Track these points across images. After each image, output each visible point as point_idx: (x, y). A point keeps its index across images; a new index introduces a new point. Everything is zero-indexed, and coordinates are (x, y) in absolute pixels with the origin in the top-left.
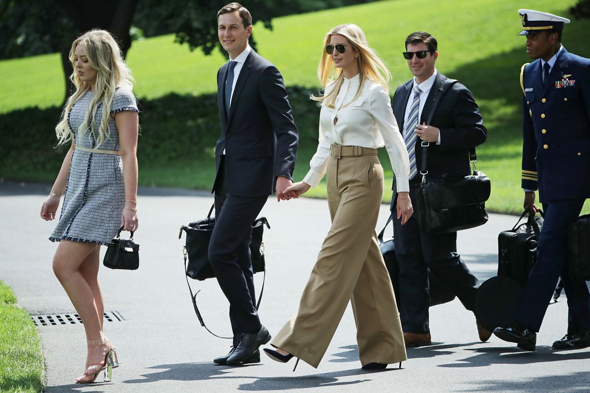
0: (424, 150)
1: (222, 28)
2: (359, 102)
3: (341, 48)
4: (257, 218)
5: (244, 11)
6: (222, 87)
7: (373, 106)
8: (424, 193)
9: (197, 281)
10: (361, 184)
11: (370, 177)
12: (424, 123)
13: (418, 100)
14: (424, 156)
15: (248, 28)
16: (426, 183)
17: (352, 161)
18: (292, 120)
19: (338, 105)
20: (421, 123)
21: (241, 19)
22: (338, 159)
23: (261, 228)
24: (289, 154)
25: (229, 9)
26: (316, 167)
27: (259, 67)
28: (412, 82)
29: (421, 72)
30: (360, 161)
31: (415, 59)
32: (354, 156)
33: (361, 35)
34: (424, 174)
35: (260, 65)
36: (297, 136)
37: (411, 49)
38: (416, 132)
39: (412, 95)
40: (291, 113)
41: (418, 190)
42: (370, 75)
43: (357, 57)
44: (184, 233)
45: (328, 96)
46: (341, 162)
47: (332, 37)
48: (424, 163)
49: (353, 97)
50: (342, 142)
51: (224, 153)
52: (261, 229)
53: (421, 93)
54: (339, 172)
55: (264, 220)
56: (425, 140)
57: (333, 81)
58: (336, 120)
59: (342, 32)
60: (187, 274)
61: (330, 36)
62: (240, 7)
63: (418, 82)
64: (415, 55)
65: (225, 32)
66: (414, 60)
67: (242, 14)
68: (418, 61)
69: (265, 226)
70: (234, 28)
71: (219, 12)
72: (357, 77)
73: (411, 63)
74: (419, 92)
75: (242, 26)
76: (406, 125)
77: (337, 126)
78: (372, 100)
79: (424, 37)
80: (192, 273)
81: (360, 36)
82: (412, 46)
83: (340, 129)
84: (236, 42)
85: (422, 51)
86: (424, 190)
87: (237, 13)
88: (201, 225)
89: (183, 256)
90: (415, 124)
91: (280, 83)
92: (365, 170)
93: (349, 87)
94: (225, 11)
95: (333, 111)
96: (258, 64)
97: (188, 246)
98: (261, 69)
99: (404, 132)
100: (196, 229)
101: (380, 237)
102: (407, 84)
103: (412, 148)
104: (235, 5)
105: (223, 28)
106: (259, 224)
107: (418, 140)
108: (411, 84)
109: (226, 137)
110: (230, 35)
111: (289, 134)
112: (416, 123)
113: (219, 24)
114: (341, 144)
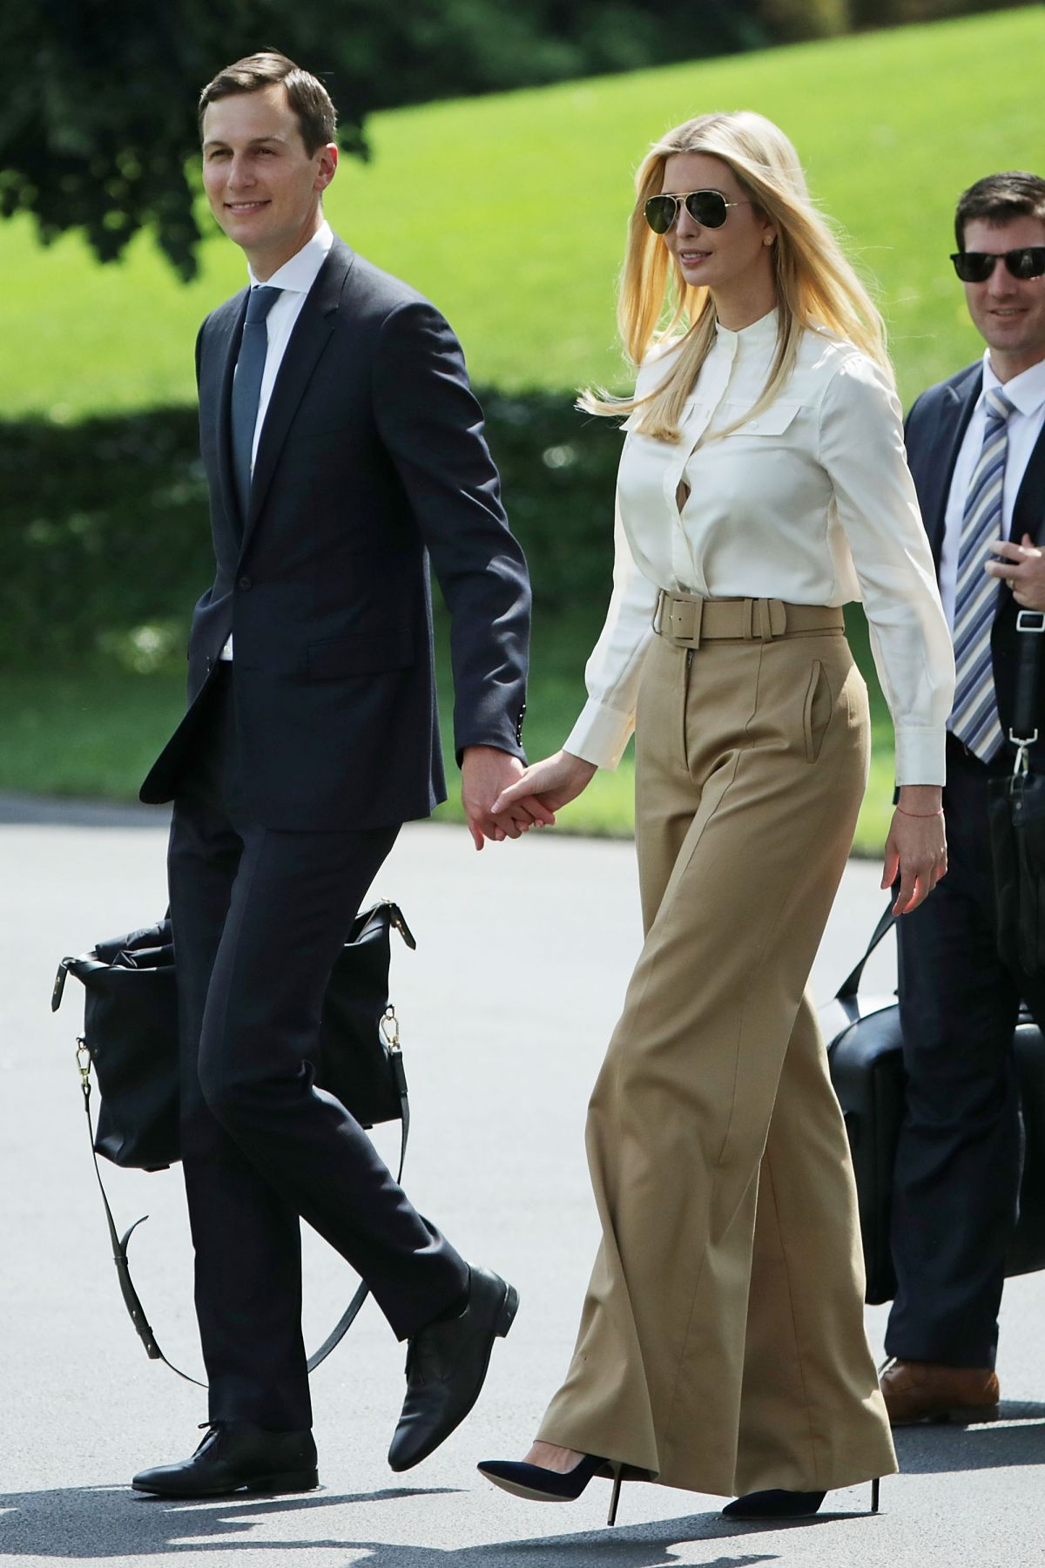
0: (1028, 646)
1: (217, 153)
2: (777, 419)
3: (709, 209)
4: (364, 909)
5: (303, 86)
6: (220, 393)
7: (832, 435)
8: (1018, 819)
9: (138, 1173)
10: (786, 745)
11: (822, 718)
12: (1025, 538)
13: (1002, 443)
14: (1027, 669)
15: (320, 154)
16: (1030, 779)
17: (748, 657)
18: (501, 516)
19: (691, 428)
20: (1016, 539)
21: (291, 118)
22: (690, 650)
23: (381, 945)
24: (499, 655)
25: (244, 79)
26: (610, 690)
27: (369, 310)
28: (979, 370)
29: (1023, 332)
30: (780, 658)
31: (1003, 280)
32: (755, 638)
33: (786, 154)
34: (1022, 743)
35: (372, 300)
36: (524, 581)
37: (980, 238)
38: (996, 574)
39: (979, 424)
40: (496, 490)
41: (999, 803)
42: (817, 315)
43: (769, 241)
44: (76, 989)
45: (653, 397)
46: (701, 661)
47: (671, 166)
48: (1025, 692)
49: (755, 401)
50: (708, 581)
51: (228, 653)
52: (380, 949)
53: (1014, 417)
54: (692, 699)
55: (389, 914)
56: (1031, 604)
57: (677, 339)
58: (684, 491)
59: (714, 142)
60: (99, 1148)
61: (662, 160)
62: (288, 70)
63: (1002, 373)
64: (1000, 266)
65: (231, 171)
66: (996, 282)
67: (297, 99)
68: (1012, 291)
69: (395, 934)
70: (268, 152)
71: (205, 91)
72: (770, 321)
73: (983, 297)
74: (1004, 412)
75: (297, 147)
76: (953, 542)
77: (689, 517)
78: (829, 409)
79: (1037, 192)
80: (115, 1145)
81: (782, 160)
82: (991, 227)
83: (700, 527)
84: (274, 208)
85: (1022, 252)
86: (1018, 806)
87: (277, 95)
88: (139, 952)
89: (80, 1079)
90: (992, 543)
91: (453, 369)
92: (799, 699)
93: (735, 362)
94: (231, 88)
95: (668, 457)
96: (366, 297)
97: (98, 1037)
98: (378, 318)
99: (950, 570)
100: (122, 968)
101: (848, 994)
102: (956, 383)
103: (981, 638)
104: (267, 63)
105: (223, 152)
106: (370, 933)
107: (1006, 604)
108: (972, 380)
109: (237, 588)
110: (250, 182)
111: (494, 576)
112: (996, 533)
113: (207, 139)
114: (702, 586)
